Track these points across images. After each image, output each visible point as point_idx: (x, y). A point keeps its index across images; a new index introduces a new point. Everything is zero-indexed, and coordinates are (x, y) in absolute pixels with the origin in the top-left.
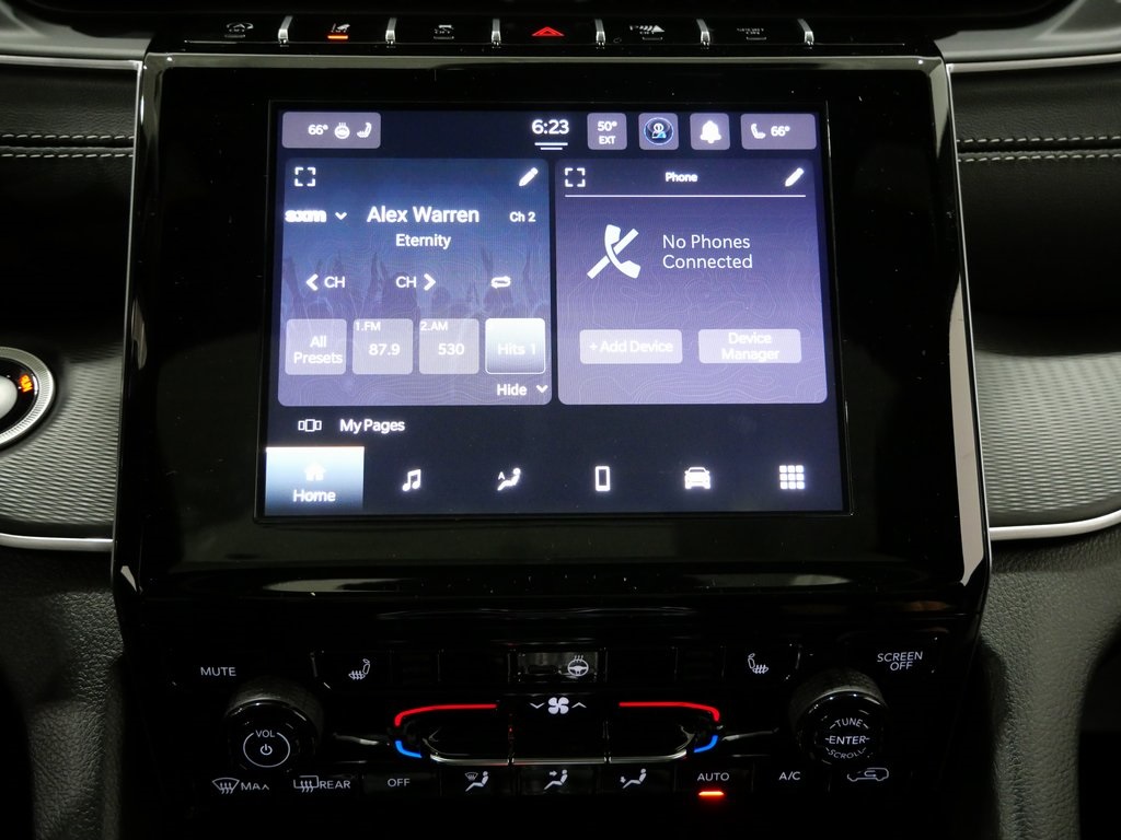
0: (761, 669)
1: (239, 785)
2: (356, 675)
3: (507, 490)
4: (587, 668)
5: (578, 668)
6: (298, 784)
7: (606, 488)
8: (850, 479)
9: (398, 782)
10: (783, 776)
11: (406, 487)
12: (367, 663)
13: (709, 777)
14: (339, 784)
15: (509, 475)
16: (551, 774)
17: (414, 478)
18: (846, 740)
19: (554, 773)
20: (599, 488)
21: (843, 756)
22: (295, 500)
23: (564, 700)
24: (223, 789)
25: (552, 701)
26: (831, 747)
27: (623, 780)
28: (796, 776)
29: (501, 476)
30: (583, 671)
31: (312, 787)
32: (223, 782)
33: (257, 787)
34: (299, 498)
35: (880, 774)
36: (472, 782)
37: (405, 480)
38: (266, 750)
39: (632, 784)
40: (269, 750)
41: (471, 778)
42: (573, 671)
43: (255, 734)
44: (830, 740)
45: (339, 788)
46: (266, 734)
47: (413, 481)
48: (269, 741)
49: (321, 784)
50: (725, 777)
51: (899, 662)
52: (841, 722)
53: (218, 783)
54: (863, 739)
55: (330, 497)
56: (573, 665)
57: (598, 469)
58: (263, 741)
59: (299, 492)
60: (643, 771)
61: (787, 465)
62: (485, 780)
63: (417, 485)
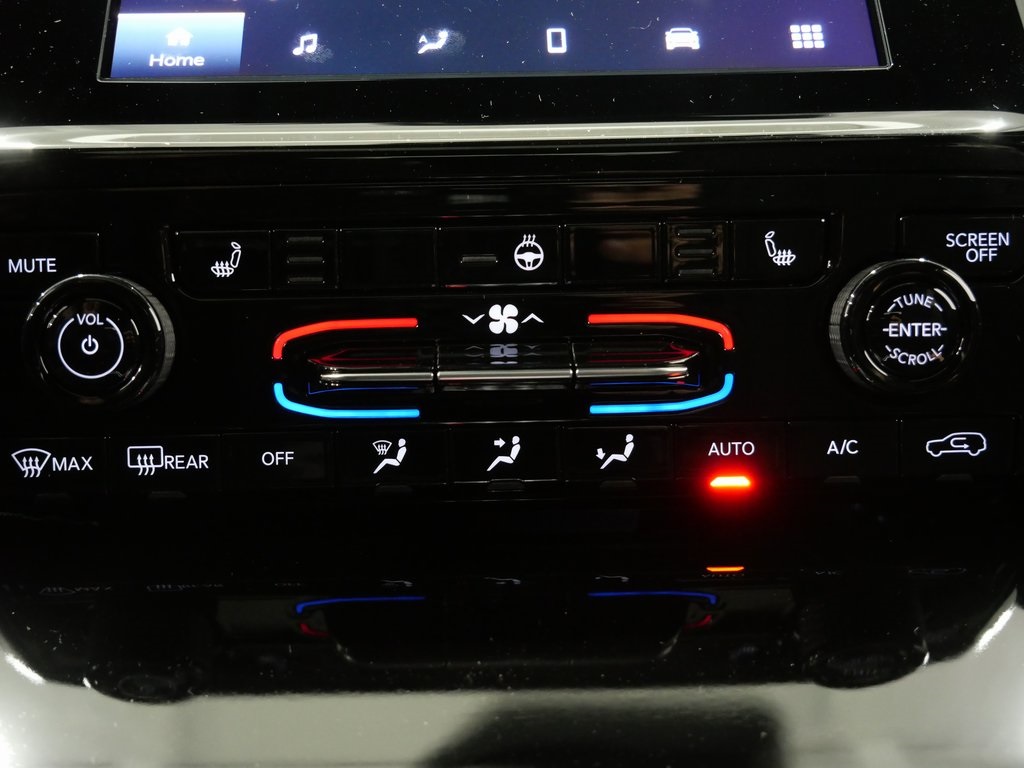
0: (784, 258)
1: (50, 461)
2: (222, 270)
3: (429, 54)
4: (541, 256)
5: (529, 257)
6: (135, 462)
7: (563, 49)
8: (884, 32)
9: (276, 458)
10: (833, 448)
11: (297, 51)
12: (237, 247)
13: (726, 451)
14: (192, 462)
15: (433, 38)
16: (496, 443)
17: (308, 43)
18: (913, 328)
19: (500, 443)
20: (551, 49)
21: (913, 359)
22: (151, 64)
23: (512, 310)
24: (26, 469)
25: (495, 311)
26: (894, 343)
27: (601, 454)
28: (853, 447)
29: (423, 39)
30: (536, 262)
31: (153, 466)
32: (27, 455)
33: (74, 464)
34: (156, 64)
35: (974, 443)
36: (383, 457)
37: (297, 45)
38: (90, 346)
39: (614, 461)
40: (93, 344)
41: (382, 450)
42: (522, 262)
43: (76, 320)
44: (890, 330)
45: (192, 467)
46: (91, 319)
47: (308, 45)
48: (95, 331)
49: (167, 461)
50: (748, 448)
51: (978, 248)
52: (902, 301)
53: (20, 457)
54: (937, 329)
55: (199, 62)
56: (522, 251)
57: (550, 32)
58: (85, 330)
59: (157, 56)
60: (629, 438)
61: (800, 24)
62: (402, 453)
63: (312, 49)
